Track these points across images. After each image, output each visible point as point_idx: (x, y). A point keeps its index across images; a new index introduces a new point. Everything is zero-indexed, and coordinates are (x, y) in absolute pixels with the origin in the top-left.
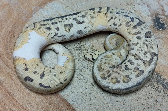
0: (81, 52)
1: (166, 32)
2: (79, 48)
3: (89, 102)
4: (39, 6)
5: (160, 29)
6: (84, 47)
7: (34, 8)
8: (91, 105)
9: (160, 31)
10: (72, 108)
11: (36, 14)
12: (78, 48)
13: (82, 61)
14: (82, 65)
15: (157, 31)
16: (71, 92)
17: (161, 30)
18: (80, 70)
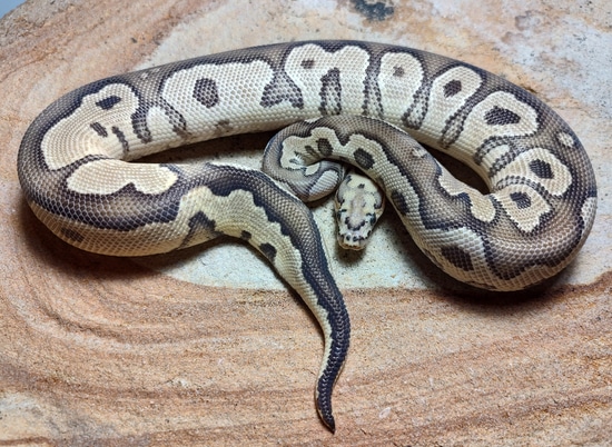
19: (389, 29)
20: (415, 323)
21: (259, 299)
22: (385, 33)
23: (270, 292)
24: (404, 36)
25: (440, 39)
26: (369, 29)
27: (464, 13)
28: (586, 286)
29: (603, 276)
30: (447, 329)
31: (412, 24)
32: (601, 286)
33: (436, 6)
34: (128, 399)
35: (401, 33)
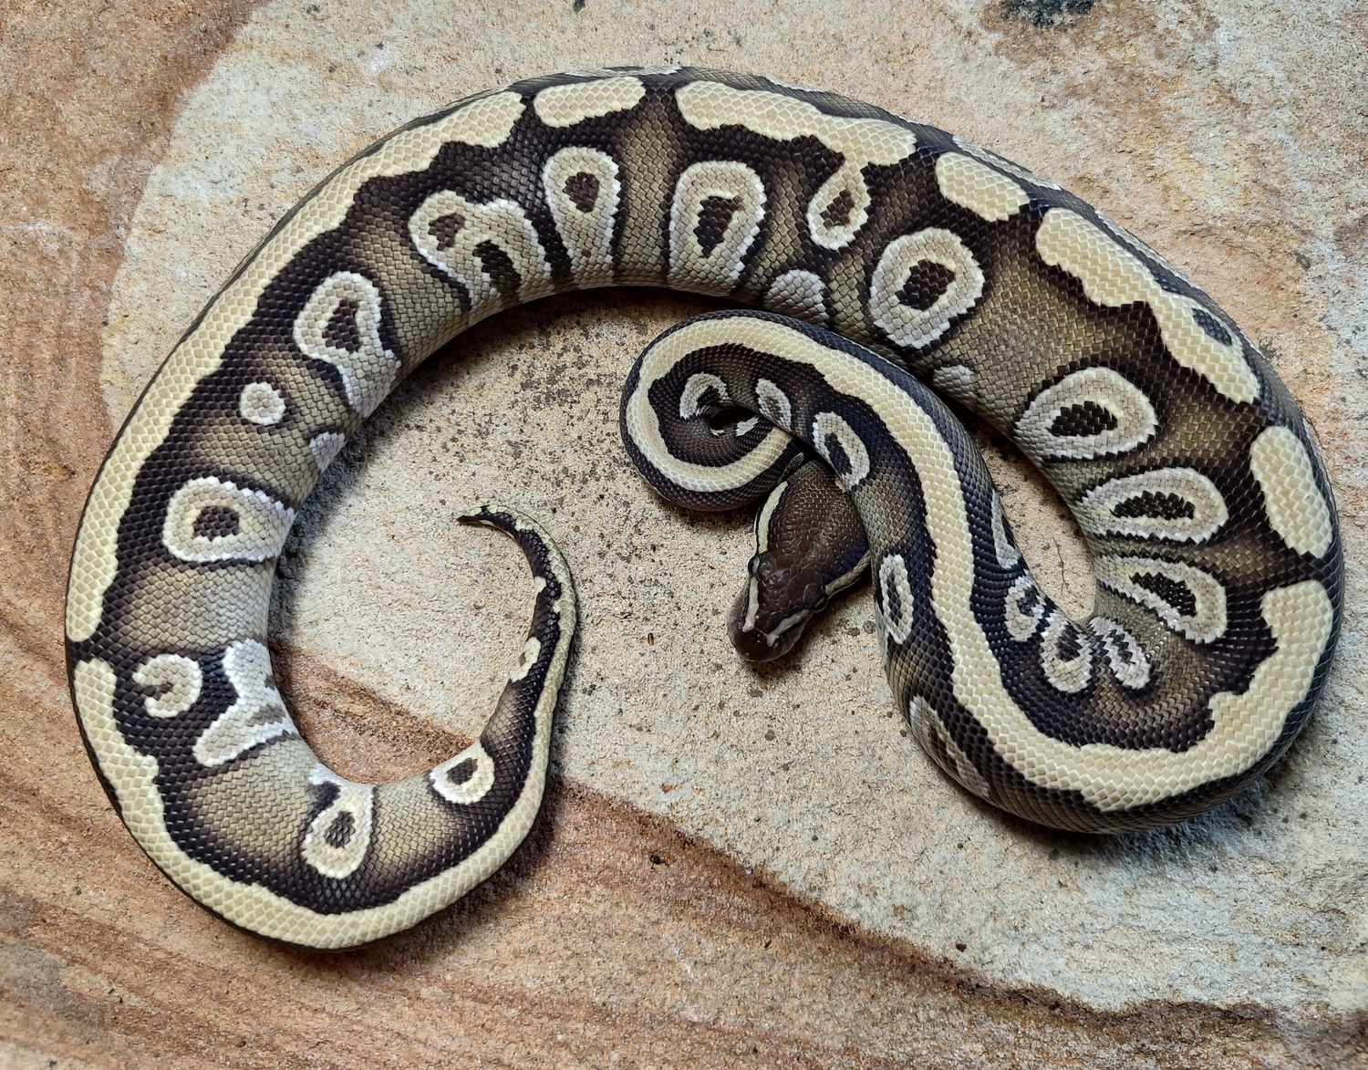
0: (576, 411)
1: (1105, 22)
2: (552, 380)
3: (769, 755)
4: (130, 150)
5: (1057, 19)
6: (580, 365)
7: (99, 182)
8: (786, 768)
9: (1063, 28)
10: (680, 835)
11: (136, 231)
12: (543, 388)
13: (611, 477)
14: (622, 510)
15: (1039, 42)
16: (628, 733)
17: (1069, 19)
18: (625, 553)
19: (1043, 64)
20: (654, 916)
21: (358, 708)
22: (1028, 72)
23: (386, 705)
24: (1075, 106)
25: (1166, 159)
26: (990, 39)
27: (1290, 91)
28: (1089, 1011)
29: (1150, 1004)
30: (713, 964)
31: (1121, 70)
32: (1124, 1029)
33: (1221, 36)
34: (23, 809)
35: (1073, 92)
